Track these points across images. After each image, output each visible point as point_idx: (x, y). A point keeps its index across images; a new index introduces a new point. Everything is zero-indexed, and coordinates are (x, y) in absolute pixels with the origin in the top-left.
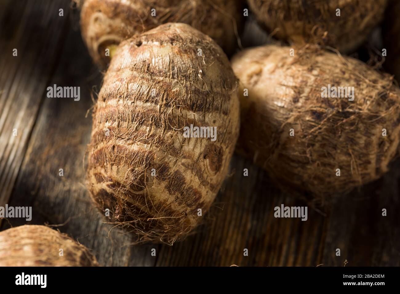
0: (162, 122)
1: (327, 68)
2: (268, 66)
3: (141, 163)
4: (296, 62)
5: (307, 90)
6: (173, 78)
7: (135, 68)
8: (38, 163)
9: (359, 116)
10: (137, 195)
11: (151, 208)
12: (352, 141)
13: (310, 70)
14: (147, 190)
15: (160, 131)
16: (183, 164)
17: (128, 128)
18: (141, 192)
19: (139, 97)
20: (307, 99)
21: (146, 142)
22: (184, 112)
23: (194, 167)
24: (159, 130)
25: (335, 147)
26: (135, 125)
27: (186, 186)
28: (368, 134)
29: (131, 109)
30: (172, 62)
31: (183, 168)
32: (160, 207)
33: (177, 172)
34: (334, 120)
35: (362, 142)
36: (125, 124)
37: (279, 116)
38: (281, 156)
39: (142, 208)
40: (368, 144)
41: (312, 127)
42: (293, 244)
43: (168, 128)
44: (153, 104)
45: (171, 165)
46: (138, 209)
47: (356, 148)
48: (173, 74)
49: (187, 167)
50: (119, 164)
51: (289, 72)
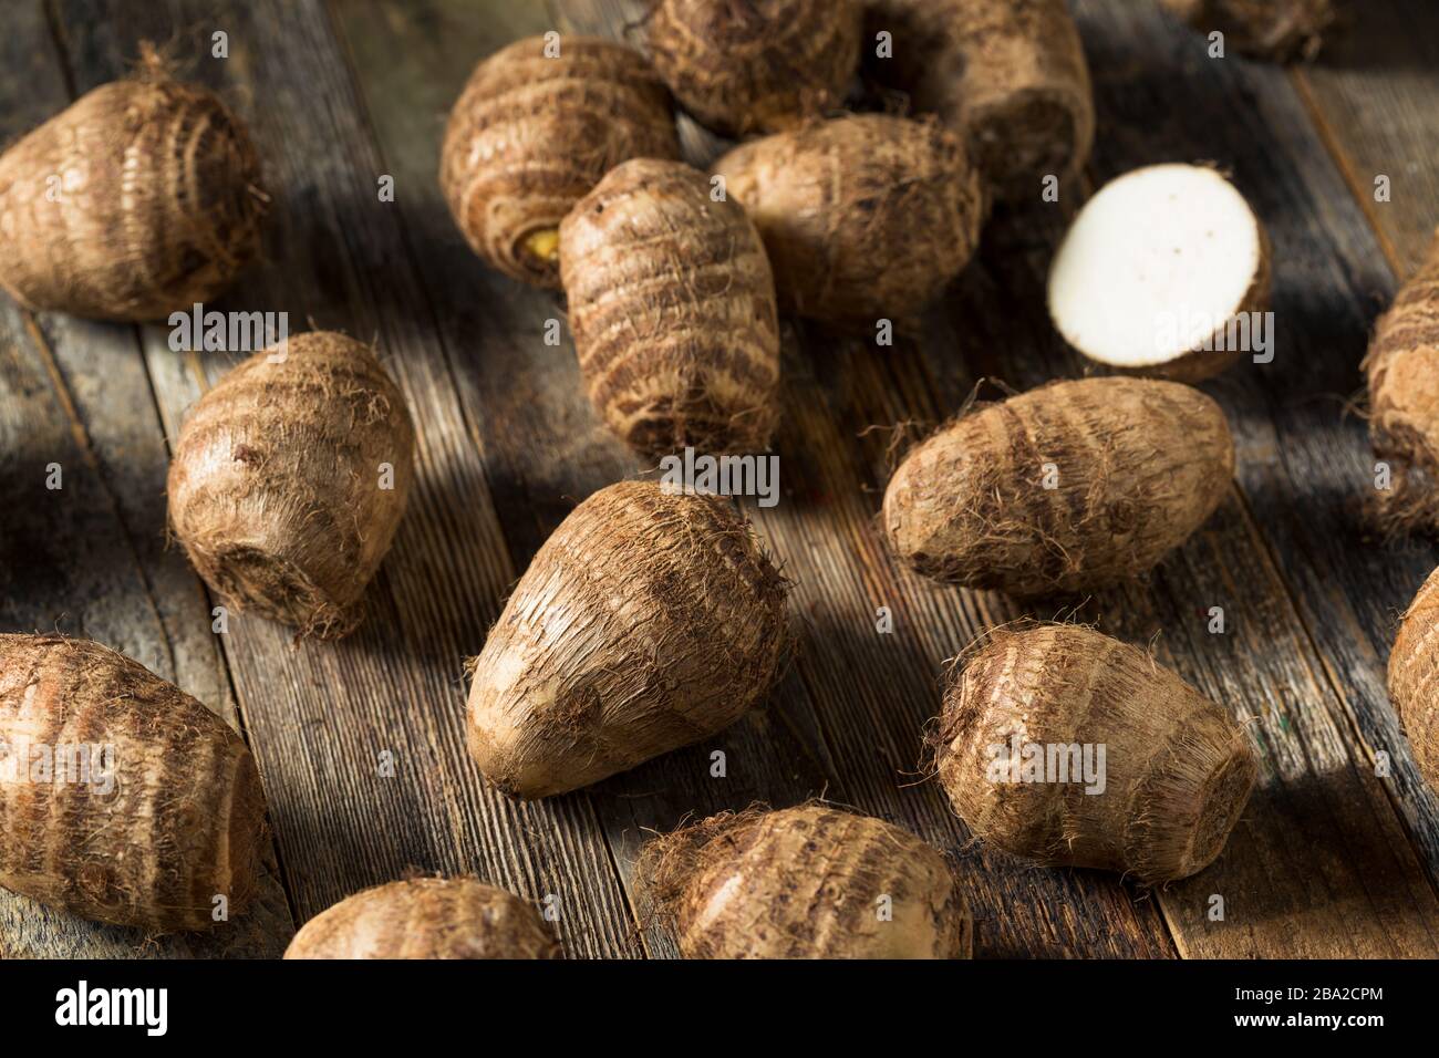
0: (690, 293)
1: (845, 140)
2: (763, 171)
3: (687, 358)
4: (799, 150)
5: (836, 179)
6: (674, 230)
7: (615, 241)
8: (498, 443)
9: (921, 183)
10: (699, 403)
11: (721, 412)
12: (925, 220)
13: (826, 151)
14: (709, 390)
15: (695, 306)
16: (739, 337)
17: (649, 320)
18: (703, 397)
19: (645, 275)
20: (843, 189)
21: (682, 327)
22: (710, 268)
23: (750, 336)
24: (691, 306)
25: (906, 238)
26: (657, 312)
27: (753, 366)
28: (941, 201)
29: (641, 293)
30: (661, 211)
31: (741, 343)
32: (734, 406)
33: (738, 351)
34: (891, 203)
35: (937, 214)
36: (642, 317)
37: (814, 230)
38: (838, 283)
39: (711, 419)
40: (947, 216)
41: (866, 224)
42: (896, 398)
43: (700, 299)
44: (667, 276)
45: (726, 343)
46: (704, 423)
47: (934, 227)
48: (672, 227)
49: (745, 338)
50: (657, 372)
51: (799, 166)
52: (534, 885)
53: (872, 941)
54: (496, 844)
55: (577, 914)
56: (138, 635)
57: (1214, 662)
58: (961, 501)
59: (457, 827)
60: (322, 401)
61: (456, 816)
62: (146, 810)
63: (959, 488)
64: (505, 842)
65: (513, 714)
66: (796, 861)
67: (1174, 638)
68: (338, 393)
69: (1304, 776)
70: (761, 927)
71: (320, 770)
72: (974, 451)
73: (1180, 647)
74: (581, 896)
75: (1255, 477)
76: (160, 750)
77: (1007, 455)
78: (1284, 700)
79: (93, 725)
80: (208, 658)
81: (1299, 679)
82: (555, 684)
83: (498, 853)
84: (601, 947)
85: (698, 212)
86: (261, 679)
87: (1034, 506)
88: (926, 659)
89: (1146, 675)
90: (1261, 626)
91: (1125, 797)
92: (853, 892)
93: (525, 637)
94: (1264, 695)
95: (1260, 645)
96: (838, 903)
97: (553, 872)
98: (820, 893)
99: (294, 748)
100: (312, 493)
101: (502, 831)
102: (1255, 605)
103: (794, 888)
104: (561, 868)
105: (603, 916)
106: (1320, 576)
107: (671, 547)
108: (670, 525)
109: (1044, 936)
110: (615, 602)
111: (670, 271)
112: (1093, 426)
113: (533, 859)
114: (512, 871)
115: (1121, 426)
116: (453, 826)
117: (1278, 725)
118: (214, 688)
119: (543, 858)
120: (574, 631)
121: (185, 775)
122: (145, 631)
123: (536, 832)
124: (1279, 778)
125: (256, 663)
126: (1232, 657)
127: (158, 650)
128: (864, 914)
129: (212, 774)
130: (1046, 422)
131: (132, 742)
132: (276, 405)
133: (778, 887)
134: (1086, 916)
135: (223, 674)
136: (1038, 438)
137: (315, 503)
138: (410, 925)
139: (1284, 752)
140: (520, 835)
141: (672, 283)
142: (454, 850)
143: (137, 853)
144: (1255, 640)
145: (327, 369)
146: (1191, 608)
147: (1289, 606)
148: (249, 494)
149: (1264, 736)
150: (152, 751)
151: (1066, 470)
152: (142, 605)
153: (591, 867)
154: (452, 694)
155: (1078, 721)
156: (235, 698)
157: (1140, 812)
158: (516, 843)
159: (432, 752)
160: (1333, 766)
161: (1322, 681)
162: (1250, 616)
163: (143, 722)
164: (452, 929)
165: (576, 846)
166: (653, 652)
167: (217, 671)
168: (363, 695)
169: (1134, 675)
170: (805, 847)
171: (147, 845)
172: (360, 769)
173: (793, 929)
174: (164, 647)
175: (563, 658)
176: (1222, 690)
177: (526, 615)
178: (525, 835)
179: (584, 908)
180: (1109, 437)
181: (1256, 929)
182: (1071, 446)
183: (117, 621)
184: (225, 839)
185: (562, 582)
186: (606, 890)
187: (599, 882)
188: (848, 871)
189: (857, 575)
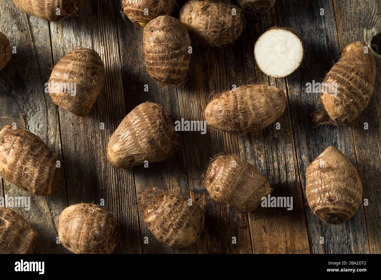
0: (169, 58)
1: (213, 13)
2: (193, 16)
3: (167, 72)
5: (209, 24)
7: (154, 42)
9: (228, 28)
12: (228, 35)
13: (208, 16)
19: (160, 52)
20: (210, 27)
21: (166, 65)
22: (175, 51)
23: (183, 65)
24: (169, 61)
26: (161, 61)
29: (158, 56)
30: (165, 37)
31: (180, 67)
33: (179, 69)
34: (221, 32)
36: (158, 61)
37: (202, 34)
41: (214, 36)
43: (172, 59)
45: (176, 69)
48: (167, 41)
50: (160, 73)
51: (201, 18)
52: (117, 185)
53: (180, 236)
54: (110, 173)
55: (125, 194)
56: (40, 105)
57: (273, 148)
58: (220, 120)
59: (103, 168)
60: (83, 78)
61: (103, 164)
62: (34, 182)
63: (221, 117)
64: (112, 173)
65: (116, 157)
66: (167, 216)
67: (265, 140)
68: (87, 75)
69: (285, 182)
70: (158, 227)
71: (76, 148)
72: (225, 109)
73: (266, 143)
74: (126, 189)
75: (293, 98)
76: (38, 170)
77: (232, 111)
78: (285, 161)
79: (24, 161)
80: (55, 114)
81: (290, 156)
82: (125, 154)
83: (111, 176)
84: (129, 203)
85: (174, 38)
86: (66, 121)
87: (236, 123)
88: (211, 139)
89: (250, 178)
90: (285, 140)
91: (240, 203)
92: (177, 226)
93: (120, 142)
94: (282, 159)
95: (283, 145)
96: (174, 227)
97: (121, 182)
98: (171, 224)
99: (71, 141)
100: (78, 100)
101: (112, 170)
102: (285, 134)
103: (166, 221)
104: (123, 182)
105: (130, 195)
106: (301, 129)
107: (153, 132)
108: (154, 127)
109: (222, 214)
110: (140, 142)
111: (165, 53)
112: (253, 106)
113: (118, 178)
114: (113, 181)
115: (259, 107)
116: (102, 167)
117: (283, 167)
118: (55, 123)
119: (120, 178)
120: (131, 146)
121: (43, 176)
122: (42, 104)
123: (119, 171)
124: (280, 182)
125: (65, 116)
126: (277, 147)
127: (44, 110)
128: (179, 230)
129: (48, 175)
130: (243, 103)
131: (32, 167)
132: (72, 78)
133: (163, 220)
134: (231, 210)
135: (58, 118)
136: (240, 108)
137: (79, 102)
138: (84, 225)
139: (282, 175)
140: (116, 171)
141: (165, 55)
142: (101, 173)
143: (32, 188)
144: (283, 143)
145: (85, 68)
146: (271, 133)
147: (292, 136)
148: (65, 98)
149: (279, 169)
150: (36, 169)
151: (245, 116)
152: (42, 97)
153: (130, 182)
154: (106, 131)
155: (233, 189)
156: (59, 125)
157: (243, 206)
158: (115, 174)
159: (100, 146)
160: (292, 180)
161: (295, 157)
162: (283, 136)
163: (35, 162)
164: (92, 228)
165: (127, 176)
166: (146, 153)
167: (56, 118)
168: (87, 129)
169: (248, 178)
170: (169, 212)
171: (33, 187)
172: (84, 148)
173: (164, 229)
174: (45, 109)
175: (127, 150)
176: (273, 156)
177: (121, 137)
178: (117, 172)
179: (127, 193)
180: (256, 109)
181: (266, 221)
182: (247, 111)
183: (36, 100)
184: (50, 187)
185: (129, 133)
186: (132, 188)
187: (131, 186)
188: (177, 220)
189: (199, 112)
